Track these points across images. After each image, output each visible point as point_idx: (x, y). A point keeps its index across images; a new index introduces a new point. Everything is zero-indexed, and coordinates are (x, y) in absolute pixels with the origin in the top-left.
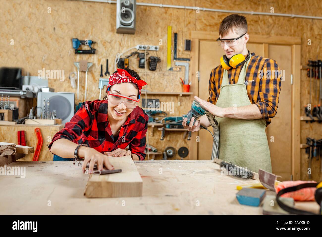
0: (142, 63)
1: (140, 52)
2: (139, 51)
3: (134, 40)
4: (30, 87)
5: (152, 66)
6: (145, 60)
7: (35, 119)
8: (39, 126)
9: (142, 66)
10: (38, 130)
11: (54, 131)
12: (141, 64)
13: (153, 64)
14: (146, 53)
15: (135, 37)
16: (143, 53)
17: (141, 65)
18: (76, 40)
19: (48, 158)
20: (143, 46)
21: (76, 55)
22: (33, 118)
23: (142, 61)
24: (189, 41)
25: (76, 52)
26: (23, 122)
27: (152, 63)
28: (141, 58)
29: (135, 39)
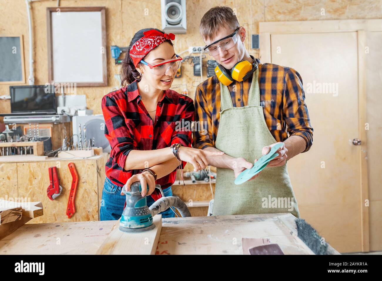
0: (198, 70)
1: (195, 56)
2: (193, 55)
3: (185, 41)
4: (66, 109)
5: (210, 73)
6: (201, 65)
7: (68, 151)
8: (72, 160)
9: (198, 73)
10: (72, 165)
11: (91, 165)
12: (196, 71)
13: (210, 70)
14: (202, 56)
15: (187, 37)
16: (199, 57)
17: (196, 73)
18: (115, 48)
19: (86, 197)
20: (197, 48)
21: (117, 66)
22: (67, 150)
23: (198, 67)
24: (256, 36)
25: (116, 62)
26: (56, 155)
27: (210, 68)
28: (195, 63)
29: (187, 40)
